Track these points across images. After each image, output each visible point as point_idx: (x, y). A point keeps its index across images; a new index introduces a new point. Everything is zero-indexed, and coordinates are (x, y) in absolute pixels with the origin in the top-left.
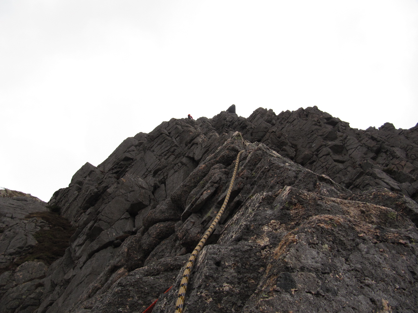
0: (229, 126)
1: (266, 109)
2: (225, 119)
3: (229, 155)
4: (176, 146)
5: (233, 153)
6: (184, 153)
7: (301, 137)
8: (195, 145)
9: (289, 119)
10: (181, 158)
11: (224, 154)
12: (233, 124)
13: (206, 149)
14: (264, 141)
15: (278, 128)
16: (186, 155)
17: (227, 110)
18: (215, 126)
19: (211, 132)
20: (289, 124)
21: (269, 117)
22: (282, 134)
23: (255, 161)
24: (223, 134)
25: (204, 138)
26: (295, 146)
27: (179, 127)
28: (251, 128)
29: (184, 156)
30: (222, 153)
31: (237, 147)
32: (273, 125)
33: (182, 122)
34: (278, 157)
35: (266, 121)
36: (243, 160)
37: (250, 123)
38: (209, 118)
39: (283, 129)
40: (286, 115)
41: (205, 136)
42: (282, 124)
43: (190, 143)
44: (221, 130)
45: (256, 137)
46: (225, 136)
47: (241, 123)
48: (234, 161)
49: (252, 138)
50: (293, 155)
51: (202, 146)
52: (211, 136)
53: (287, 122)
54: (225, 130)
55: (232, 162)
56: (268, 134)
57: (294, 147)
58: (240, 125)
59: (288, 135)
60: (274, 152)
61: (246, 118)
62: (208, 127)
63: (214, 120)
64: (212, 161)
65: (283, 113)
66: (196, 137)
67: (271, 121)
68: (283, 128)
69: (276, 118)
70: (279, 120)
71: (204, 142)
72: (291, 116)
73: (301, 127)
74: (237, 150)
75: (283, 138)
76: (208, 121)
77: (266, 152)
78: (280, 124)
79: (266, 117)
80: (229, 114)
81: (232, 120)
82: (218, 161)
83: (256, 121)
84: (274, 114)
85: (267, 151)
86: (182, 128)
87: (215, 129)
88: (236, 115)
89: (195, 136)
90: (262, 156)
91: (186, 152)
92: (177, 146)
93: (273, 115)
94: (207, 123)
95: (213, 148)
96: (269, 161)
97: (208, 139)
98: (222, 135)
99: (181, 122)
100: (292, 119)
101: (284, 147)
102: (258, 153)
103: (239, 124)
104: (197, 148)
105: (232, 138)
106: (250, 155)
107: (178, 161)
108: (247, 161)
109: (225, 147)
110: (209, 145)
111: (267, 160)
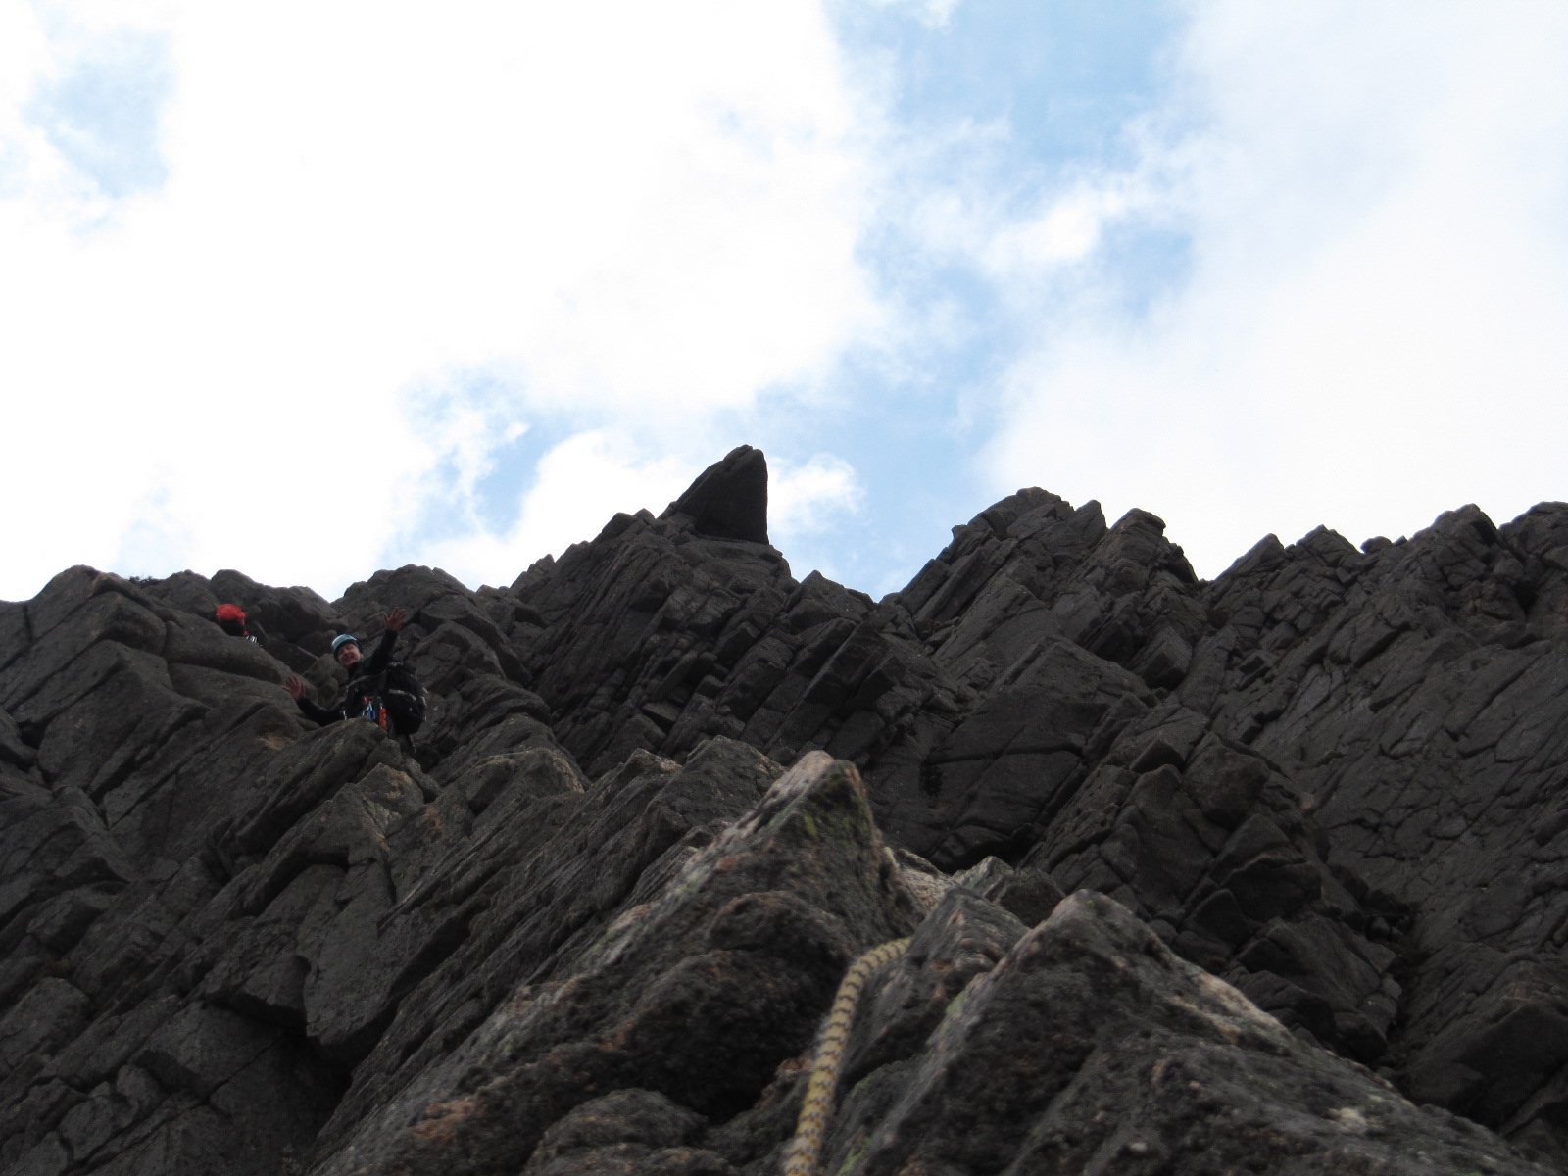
0: (693, 679)
1: (1094, 508)
2: (651, 601)
3: (733, 1004)
4: (100, 875)
5: (778, 982)
6: (195, 955)
7: (1458, 825)
8: (321, 871)
9: (1336, 619)
10: (152, 1009)
11: (683, 993)
12: (730, 658)
13: (439, 921)
14: (1062, 858)
15: (1213, 718)
16: (212, 985)
17: (674, 509)
18: (538, 672)
19: (494, 733)
20: (1338, 676)
21: (1124, 601)
22: (1255, 786)
23: (1020, 1076)
24: (635, 769)
25: (415, 802)
26: (1391, 922)
27: (148, 669)
28: (931, 707)
29: (183, 993)
30: (664, 982)
31: (821, 916)
32: (1166, 679)
33: (179, 615)
34: (1251, 1041)
35: (1084, 641)
36: (889, 1060)
37: (915, 654)
38: (473, 586)
39: (1271, 732)
40: (1301, 581)
41: (430, 781)
42: (1257, 671)
43: (258, 847)
44: (604, 717)
45: (974, 811)
46: (653, 789)
47: (825, 650)
48: (786, 1071)
49: (939, 812)
50: (1377, 1010)
51: (392, 892)
52: (500, 780)
53: (1317, 658)
54: (649, 724)
55: (770, 1078)
56: (1105, 780)
57: (1381, 924)
58: (811, 667)
59: (1324, 802)
60: (1215, 984)
61: (877, 598)
62: (463, 678)
63: (532, 607)
64: (556, 1054)
65: (1268, 557)
66: (328, 788)
67: (1141, 643)
68: (1264, 721)
69: (1198, 606)
70: (1228, 635)
71: (416, 844)
72: (1356, 597)
73: (1459, 717)
74: (823, 948)
75: (1261, 823)
76: (468, 621)
77: (1132, 984)
78: (1236, 677)
79: (1088, 591)
80: (698, 546)
81: (728, 615)
82: (615, 1061)
83: (985, 636)
84: (1175, 561)
85: (1141, 973)
86: (181, 685)
87: (537, 700)
88: (777, 563)
89: (318, 774)
90: (1086, 1025)
91: (217, 953)
92: (111, 876)
93: (1167, 579)
94: (450, 638)
95: (520, 916)
96: (1167, 1077)
97: (460, 812)
98: (624, 779)
99: (166, 618)
100: (1367, 630)
101: (1278, 926)
102: (1049, 992)
103: (804, 655)
104: (342, 904)
105: (764, 823)
106: (960, 1013)
107: (116, 1048)
108: (932, 1068)
109: (695, 910)
110: (471, 876)
111: (1141, 1064)
